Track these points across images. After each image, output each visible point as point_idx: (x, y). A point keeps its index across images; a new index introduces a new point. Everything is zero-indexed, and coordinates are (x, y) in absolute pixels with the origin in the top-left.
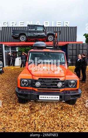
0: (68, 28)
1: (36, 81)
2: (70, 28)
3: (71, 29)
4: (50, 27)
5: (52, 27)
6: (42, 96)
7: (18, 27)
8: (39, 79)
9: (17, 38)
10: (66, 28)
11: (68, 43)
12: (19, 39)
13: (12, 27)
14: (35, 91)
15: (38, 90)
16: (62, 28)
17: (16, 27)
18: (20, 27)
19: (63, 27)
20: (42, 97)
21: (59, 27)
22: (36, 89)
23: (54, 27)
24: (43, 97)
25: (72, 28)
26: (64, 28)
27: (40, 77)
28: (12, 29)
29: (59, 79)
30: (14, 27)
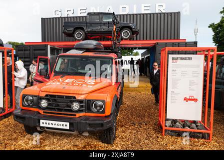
0: (162, 15)
1: (41, 99)
2: (166, 15)
3: (169, 17)
4: (130, 15)
5: (133, 15)
6: (45, 121)
7: (76, 17)
8: (47, 95)
9: (70, 35)
10: (159, 15)
11: (157, 41)
12: (74, 36)
13: (67, 17)
14: (39, 113)
15: (44, 112)
16: (152, 15)
17: (73, 17)
18: (79, 17)
19: (154, 14)
20: (44, 123)
21: (147, 14)
22: (41, 112)
23: (137, 15)
24: (46, 123)
25: (171, 15)
26: (156, 15)
27: (47, 93)
28: (65, 20)
29: (75, 98)
30: (70, 17)
